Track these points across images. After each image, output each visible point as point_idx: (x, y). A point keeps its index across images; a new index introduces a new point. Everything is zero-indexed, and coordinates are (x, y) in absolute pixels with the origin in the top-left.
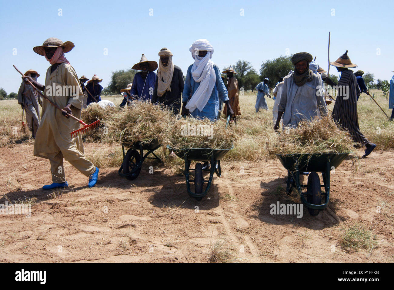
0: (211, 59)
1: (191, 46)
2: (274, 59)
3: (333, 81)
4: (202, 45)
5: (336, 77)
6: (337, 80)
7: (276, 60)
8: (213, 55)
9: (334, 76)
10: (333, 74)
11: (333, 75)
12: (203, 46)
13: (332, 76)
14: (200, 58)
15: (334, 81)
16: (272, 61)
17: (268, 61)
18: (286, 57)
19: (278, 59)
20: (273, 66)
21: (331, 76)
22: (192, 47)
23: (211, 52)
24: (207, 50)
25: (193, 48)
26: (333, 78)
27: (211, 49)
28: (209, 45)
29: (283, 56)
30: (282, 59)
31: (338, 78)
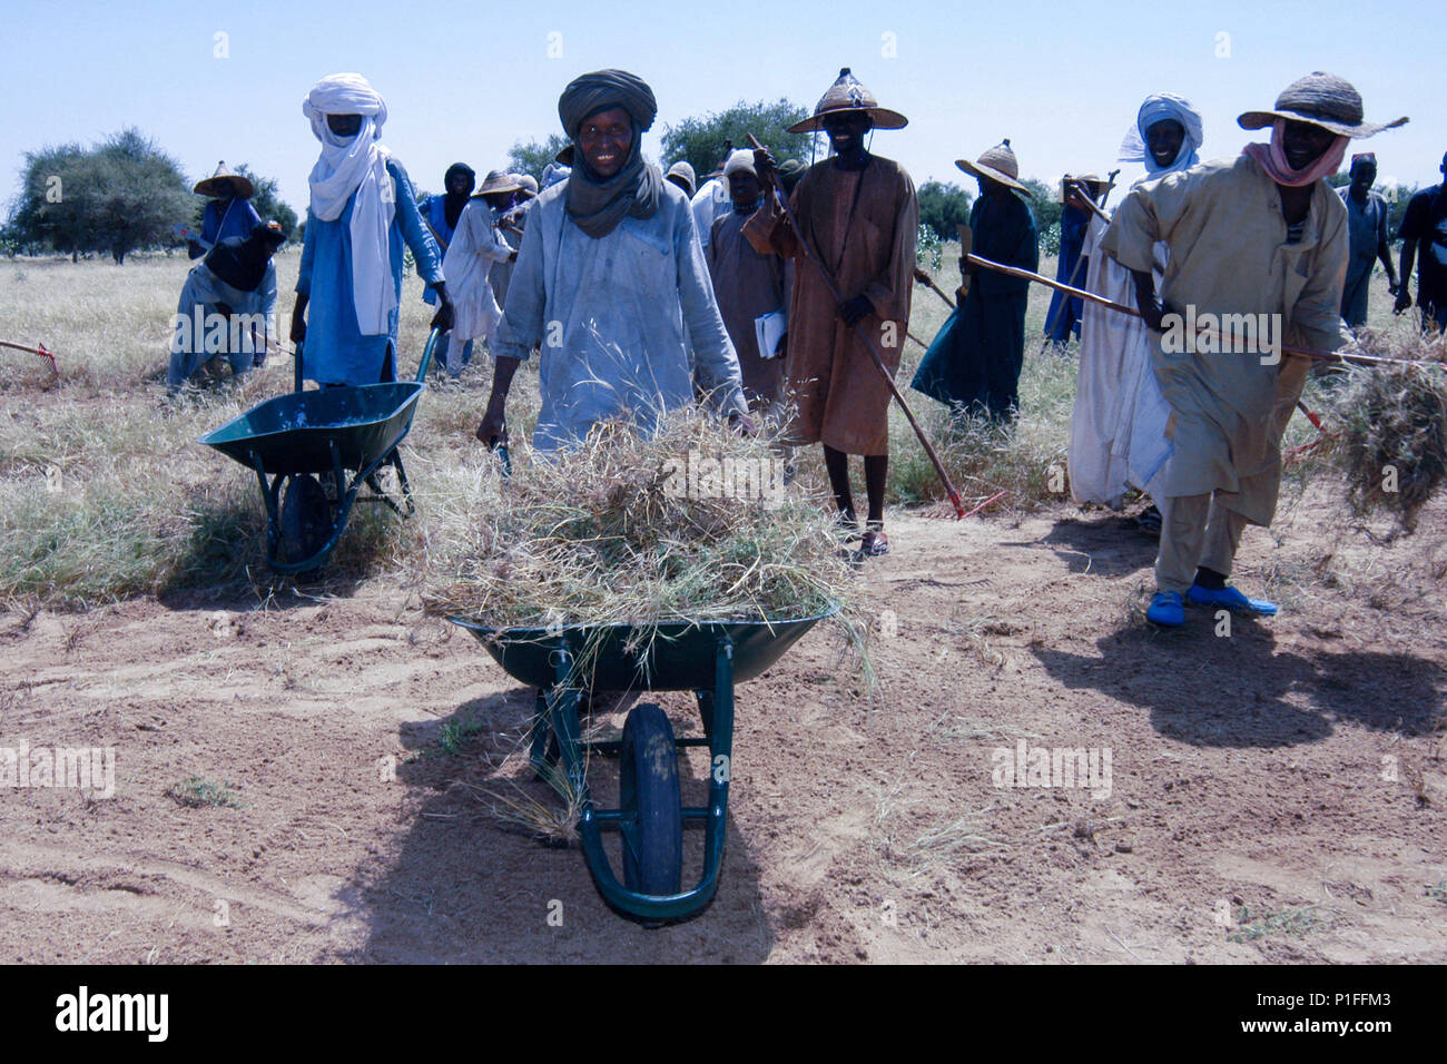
0: (380, 140)
1: (308, 97)
2: (710, 116)
3: (953, 211)
4: (344, 96)
5: (963, 196)
6: (967, 207)
7: (721, 118)
8: (384, 128)
9: (955, 189)
10: (950, 183)
11: (952, 186)
12: (347, 100)
13: (947, 188)
14: (339, 138)
15: (956, 210)
16: (705, 123)
17: (688, 124)
18: (760, 106)
19: (729, 115)
20: (707, 142)
21: (944, 191)
22: (310, 102)
23: (379, 117)
24: (361, 113)
25: (315, 104)
26: (952, 196)
27: (377, 106)
28: (368, 96)
29: (750, 103)
30: (743, 114)
31: (970, 197)
